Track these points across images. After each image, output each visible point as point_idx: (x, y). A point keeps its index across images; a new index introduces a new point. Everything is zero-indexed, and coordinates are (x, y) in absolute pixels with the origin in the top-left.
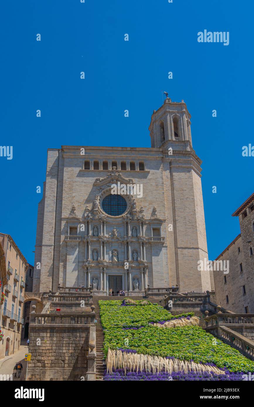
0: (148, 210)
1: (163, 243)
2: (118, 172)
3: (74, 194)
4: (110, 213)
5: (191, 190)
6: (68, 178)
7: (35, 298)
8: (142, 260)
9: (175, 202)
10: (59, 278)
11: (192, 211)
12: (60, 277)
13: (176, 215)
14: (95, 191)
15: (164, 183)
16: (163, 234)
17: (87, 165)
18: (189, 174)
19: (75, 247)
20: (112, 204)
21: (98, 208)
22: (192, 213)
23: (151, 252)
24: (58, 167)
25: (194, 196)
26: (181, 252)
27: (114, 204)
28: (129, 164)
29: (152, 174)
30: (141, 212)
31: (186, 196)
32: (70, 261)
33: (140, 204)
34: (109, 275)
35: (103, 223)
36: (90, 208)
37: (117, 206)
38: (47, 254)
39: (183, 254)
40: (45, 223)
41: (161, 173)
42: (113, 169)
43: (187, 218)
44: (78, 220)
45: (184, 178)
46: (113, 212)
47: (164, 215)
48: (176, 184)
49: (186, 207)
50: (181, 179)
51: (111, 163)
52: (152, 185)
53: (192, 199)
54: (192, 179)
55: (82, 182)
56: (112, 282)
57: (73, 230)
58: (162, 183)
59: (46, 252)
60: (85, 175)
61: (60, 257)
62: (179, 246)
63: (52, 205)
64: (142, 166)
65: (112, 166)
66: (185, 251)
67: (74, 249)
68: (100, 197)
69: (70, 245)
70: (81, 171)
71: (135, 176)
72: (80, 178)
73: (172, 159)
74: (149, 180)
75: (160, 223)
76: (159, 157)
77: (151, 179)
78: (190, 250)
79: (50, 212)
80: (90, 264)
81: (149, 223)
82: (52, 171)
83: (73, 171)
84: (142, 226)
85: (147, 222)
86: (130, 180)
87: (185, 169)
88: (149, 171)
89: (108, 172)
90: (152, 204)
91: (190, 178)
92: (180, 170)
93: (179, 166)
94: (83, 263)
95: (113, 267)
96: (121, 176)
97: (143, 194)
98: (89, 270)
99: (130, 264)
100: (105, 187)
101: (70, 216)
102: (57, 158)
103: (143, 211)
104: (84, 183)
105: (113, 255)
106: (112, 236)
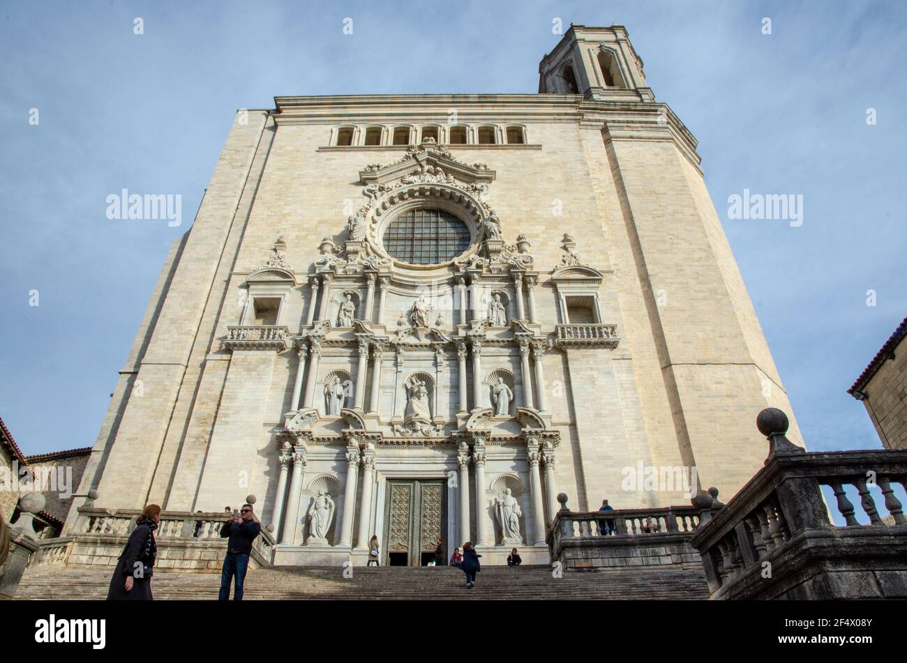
0: (544, 244)
1: (613, 348)
2: (437, 147)
3: (287, 210)
4: (409, 260)
5: (682, 192)
6: (279, 169)
8: (534, 410)
9: (637, 223)
11: (700, 249)
13: (647, 261)
14: (359, 198)
15: (591, 175)
16: (606, 315)
17: (345, 138)
18: (668, 155)
19: (262, 367)
21: (366, 240)
22: (703, 254)
23: (570, 381)
24: (257, 147)
25: (695, 209)
26: (687, 380)
27: (426, 236)
28: (477, 131)
29: (548, 152)
30: (519, 248)
31: (670, 209)
32: (226, 419)
33: (517, 228)
34: (388, 479)
35: (378, 283)
36: (335, 244)
37: (433, 243)
39: (696, 388)
40: (174, 295)
41: (581, 151)
42: (423, 142)
43: (686, 268)
44: (288, 277)
45: (653, 165)
47: (601, 257)
48: (629, 178)
49: (677, 238)
50: (642, 166)
51: (419, 129)
52: (550, 178)
53: (692, 215)
54: (680, 165)
55: (322, 177)
56: (400, 509)
57: (267, 309)
58: (585, 175)
59: (147, 389)
60: (333, 160)
62: (673, 357)
64: (516, 136)
65: (424, 137)
66: (705, 376)
67: (253, 373)
68: (377, 213)
69: (243, 360)
70: (322, 149)
71: (496, 159)
72: (316, 168)
73: (606, 122)
74: (541, 166)
75: (594, 281)
76: (566, 114)
77: (547, 164)
78: (721, 373)
79: (199, 260)
80: (307, 428)
81: (552, 284)
82: (234, 156)
83: (298, 151)
84: (526, 292)
85: (544, 278)
86: (477, 166)
87: (650, 144)
88: (541, 146)
89: (409, 149)
90: (556, 228)
91: (673, 165)
92: (637, 146)
93: (631, 137)
94: (282, 429)
95: (407, 444)
96: (449, 156)
97: (524, 203)
98: (298, 454)
99: (481, 427)
100: (395, 185)
101: (262, 267)
102: (257, 128)
103: (524, 247)
104: (329, 178)
105: (411, 394)
106: (409, 327)
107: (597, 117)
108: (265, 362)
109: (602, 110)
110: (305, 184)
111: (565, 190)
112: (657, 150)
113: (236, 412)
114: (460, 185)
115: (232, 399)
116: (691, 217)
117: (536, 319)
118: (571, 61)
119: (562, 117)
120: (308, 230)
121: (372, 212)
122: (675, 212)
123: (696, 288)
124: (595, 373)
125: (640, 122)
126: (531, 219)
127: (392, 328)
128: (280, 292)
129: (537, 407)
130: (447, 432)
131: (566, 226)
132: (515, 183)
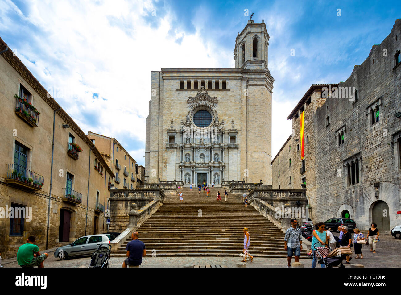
0: (227, 122)
1: (237, 148)
2: (205, 90)
3: (171, 111)
4: (199, 125)
5: (262, 105)
6: (168, 97)
9: (249, 115)
10: (162, 176)
13: (249, 126)
15: (241, 99)
16: (238, 141)
17: (181, 84)
18: (263, 91)
19: (174, 152)
20: (201, 118)
21: (190, 121)
23: (228, 155)
24: (159, 87)
26: (251, 155)
27: (203, 118)
28: (215, 83)
29: (232, 92)
30: (222, 123)
32: (169, 162)
34: (197, 173)
36: (184, 122)
37: (204, 120)
38: (154, 158)
39: (252, 157)
40: (151, 135)
41: (240, 91)
42: (201, 88)
43: (257, 128)
44: (175, 131)
45: (257, 95)
48: (250, 100)
49: (257, 119)
50: (254, 96)
51: (200, 82)
52: (231, 101)
53: (263, 112)
55: (178, 100)
56: (199, 178)
57: (172, 139)
59: (152, 157)
60: (180, 94)
61: (163, 160)
62: (249, 150)
63: (156, 120)
64: (224, 84)
65: (201, 86)
66: (254, 155)
67: (172, 154)
68: (192, 112)
69: (170, 151)
70: (177, 90)
71: (219, 94)
72: (176, 97)
73: (248, 78)
74: (229, 97)
75: (236, 133)
76: (238, 76)
77: (231, 96)
78: (257, 154)
79: (155, 125)
80: (184, 165)
81: (228, 133)
83: (171, 90)
84: (222, 135)
85: (227, 132)
86: (214, 97)
87: (258, 87)
88: (230, 90)
89: (198, 90)
90: (230, 117)
91: (263, 95)
92: (255, 87)
93: (254, 84)
94: (179, 165)
95: (200, 167)
96: (207, 94)
97: (224, 109)
98: (183, 169)
99: (213, 165)
100: (195, 104)
101: (169, 128)
102: (158, 80)
103: (223, 123)
104: (180, 101)
105: (200, 157)
106: (200, 144)
107: (247, 76)
109: (248, 73)
110: (174, 103)
111: (234, 105)
112: (260, 89)
113: (171, 161)
114: (210, 104)
115: (169, 159)
116: (262, 113)
117: (223, 143)
119: (237, 77)
120: (177, 118)
121: (190, 113)
122: (259, 111)
123: (258, 134)
124: (233, 154)
125: (258, 78)
126: (225, 115)
127: (197, 144)
128: (174, 135)
129: (222, 161)
130: (207, 165)
131: (233, 117)
132: (223, 103)
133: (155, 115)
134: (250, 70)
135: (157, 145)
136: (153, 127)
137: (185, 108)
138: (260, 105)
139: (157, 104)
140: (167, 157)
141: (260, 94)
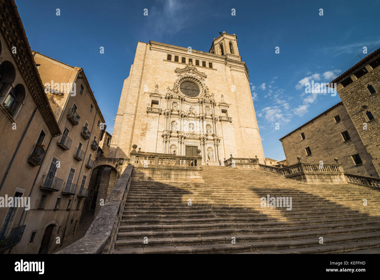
0: (217, 96)
2: (193, 65)
3: (157, 77)
4: (187, 94)
6: (153, 64)
7: (109, 164)
12: (139, 145)
14: (175, 76)
16: (230, 115)
17: (169, 58)
19: (156, 118)
20: (188, 89)
21: (178, 89)
23: (222, 128)
24: (145, 55)
26: (244, 130)
27: (190, 89)
28: (202, 62)
29: (218, 72)
31: (243, 91)
32: (149, 130)
33: (212, 91)
34: (186, 146)
35: (182, 100)
36: (171, 88)
37: (192, 91)
38: (128, 122)
39: (245, 132)
40: (130, 96)
41: (225, 72)
43: (246, 106)
44: (160, 96)
45: (240, 79)
46: (189, 94)
47: (229, 101)
48: (235, 81)
50: (238, 79)
51: (188, 59)
52: (219, 79)
55: (165, 68)
56: (188, 152)
57: (155, 103)
59: (126, 120)
60: (167, 64)
61: (141, 126)
62: (241, 125)
63: (137, 82)
64: (211, 65)
65: (189, 62)
66: (247, 130)
67: (154, 119)
68: (179, 81)
69: (151, 116)
70: (164, 60)
71: (207, 71)
72: (164, 66)
73: (231, 65)
75: (227, 106)
76: (223, 61)
77: (218, 75)
78: (250, 130)
79: (135, 87)
80: (169, 134)
81: (219, 106)
82: (140, 57)
83: (158, 59)
84: (214, 107)
85: (218, 104)
86: (202, 72)
87: (240, 73)
88: (216, 69)
89: (186, 64)
90: (220, 92)
92: (237, 73)
93: (236, 70)
94: (163, 133)
95: (190, 139)
96: (196, 69)
97: (213, 84)
98: (168, 139)
99: (206, 137)
100: (183, 75)
101: (153, 92)
102: (145, 49)
103: (213, 96)
104: (167, 69)
105: (189, 127)
106: (189, 112)
107: (229, 63)
108: (156, 117)
109: (230, 61)
110: (161, 70)
111: (222, 83)
113: (151, 128)
114: (199, 77)
115: (150, 125)
117: (215, 114)
118: (222, 43)
119: (221, 62)
120: (163, 83)
122: (244, 92)
124: (227, 127)
125: (239, 66)
126: (214, 89)
127: (185, 112)
128: (158, 99)
129: (216, 133)
130: (198, 137)
131: (222, 92)
132: (211, 79)
133: (136, 78)
134: (232, 60)
135: (135, 108)
136: (133, 88)
137: (172, 76)
138: (244, 87)
139: (141, 68)
140: (147, 123)
141: (242, 78)
